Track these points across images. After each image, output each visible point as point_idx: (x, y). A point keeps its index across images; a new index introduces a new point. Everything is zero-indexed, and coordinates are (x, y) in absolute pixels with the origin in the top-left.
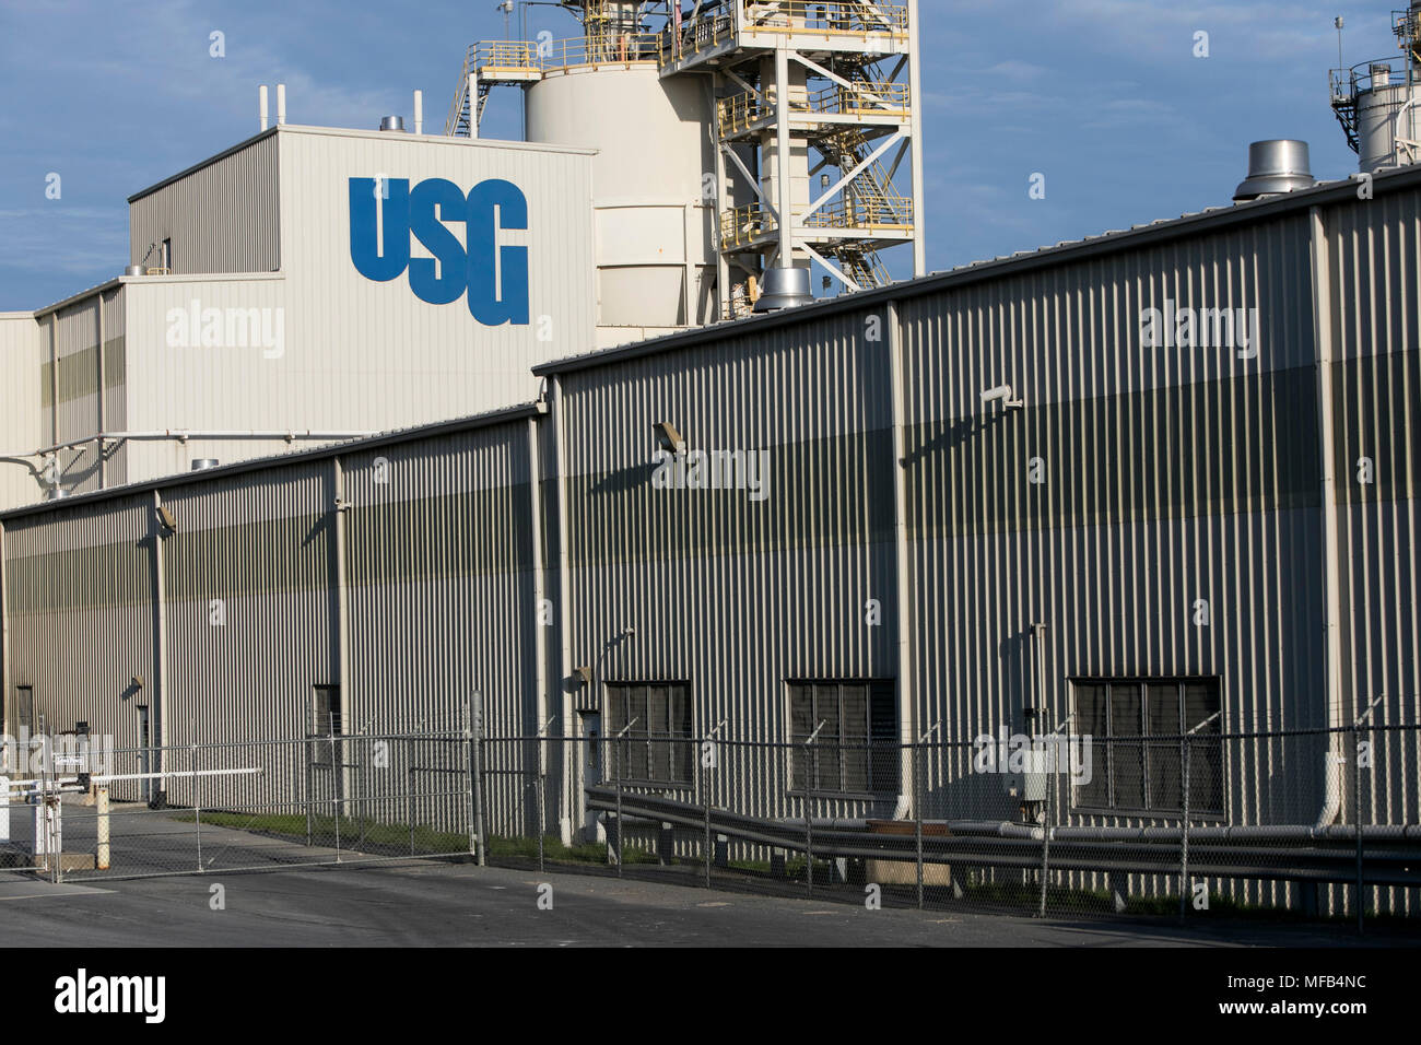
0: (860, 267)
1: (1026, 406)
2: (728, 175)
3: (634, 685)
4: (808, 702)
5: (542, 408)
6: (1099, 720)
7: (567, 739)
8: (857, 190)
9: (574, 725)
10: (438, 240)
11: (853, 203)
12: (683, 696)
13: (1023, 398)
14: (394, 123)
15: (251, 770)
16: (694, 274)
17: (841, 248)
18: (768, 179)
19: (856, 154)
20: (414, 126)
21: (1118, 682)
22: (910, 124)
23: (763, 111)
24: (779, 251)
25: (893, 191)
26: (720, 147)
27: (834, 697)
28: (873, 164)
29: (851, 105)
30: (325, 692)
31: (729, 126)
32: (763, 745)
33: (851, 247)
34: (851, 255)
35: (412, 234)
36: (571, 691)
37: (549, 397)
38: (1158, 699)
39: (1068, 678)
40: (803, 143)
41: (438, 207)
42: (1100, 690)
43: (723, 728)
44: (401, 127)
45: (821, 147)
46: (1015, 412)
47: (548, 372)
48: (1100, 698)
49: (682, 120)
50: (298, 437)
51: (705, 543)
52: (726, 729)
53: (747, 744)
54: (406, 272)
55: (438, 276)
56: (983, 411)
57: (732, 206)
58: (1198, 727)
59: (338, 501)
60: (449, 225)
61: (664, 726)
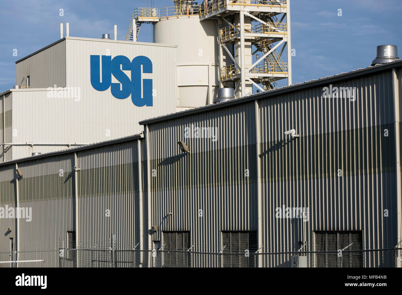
0: (269, 87)
1: (300, 136)
2: (224, 55)
3: (172, 232)
4: (228, 239)
5: (142, 136)
6: (323, 245)
7: (150, 251)
8: (269, 60)
9: (152, 246)
10: (121, 77)
11: (267, 65)
12: (188, 236)
13: (299, 134)
14: (106, 36)
15: (40, 261)
16: (212, 89)
17: (263, 80)
18: (237, 56)
19: (268, 48)
20: (114, 37)
21: (330, 232)
22: (287, 37)
23: (236, 32)
24: (241, 82)
25: (281, 61)
26: (221, 45)
27: (237, 237)
28: (274, 51)
29: (267, 31)
30: (71, 234)
31: (224, 38)
32: (211, 254)
33: (266, 80)
34: (266, 82)
35: (112, 75)
36: (151, 234)
37: (145, 132)
38: (342, 238)
39: (313, 231)
40: (250, 44)
41: (121, 65)
42: (324, 235)
43: (193, 247)
44: (109, 37)
45: (256, 45)
46: (297, 139)
47: (145, 123)
48: (324, 238)
49: (208, 35)
50: (72, 145)
51: (195, 183)
52: (194, 248)
53: (201, 253)
54: (110, 88)
55: (121, 89)
56: (286, 138)
57: (225, 65)
58: (345, 248)
59: (75, 168)
60: (125, 72)
61: (181, 247)
